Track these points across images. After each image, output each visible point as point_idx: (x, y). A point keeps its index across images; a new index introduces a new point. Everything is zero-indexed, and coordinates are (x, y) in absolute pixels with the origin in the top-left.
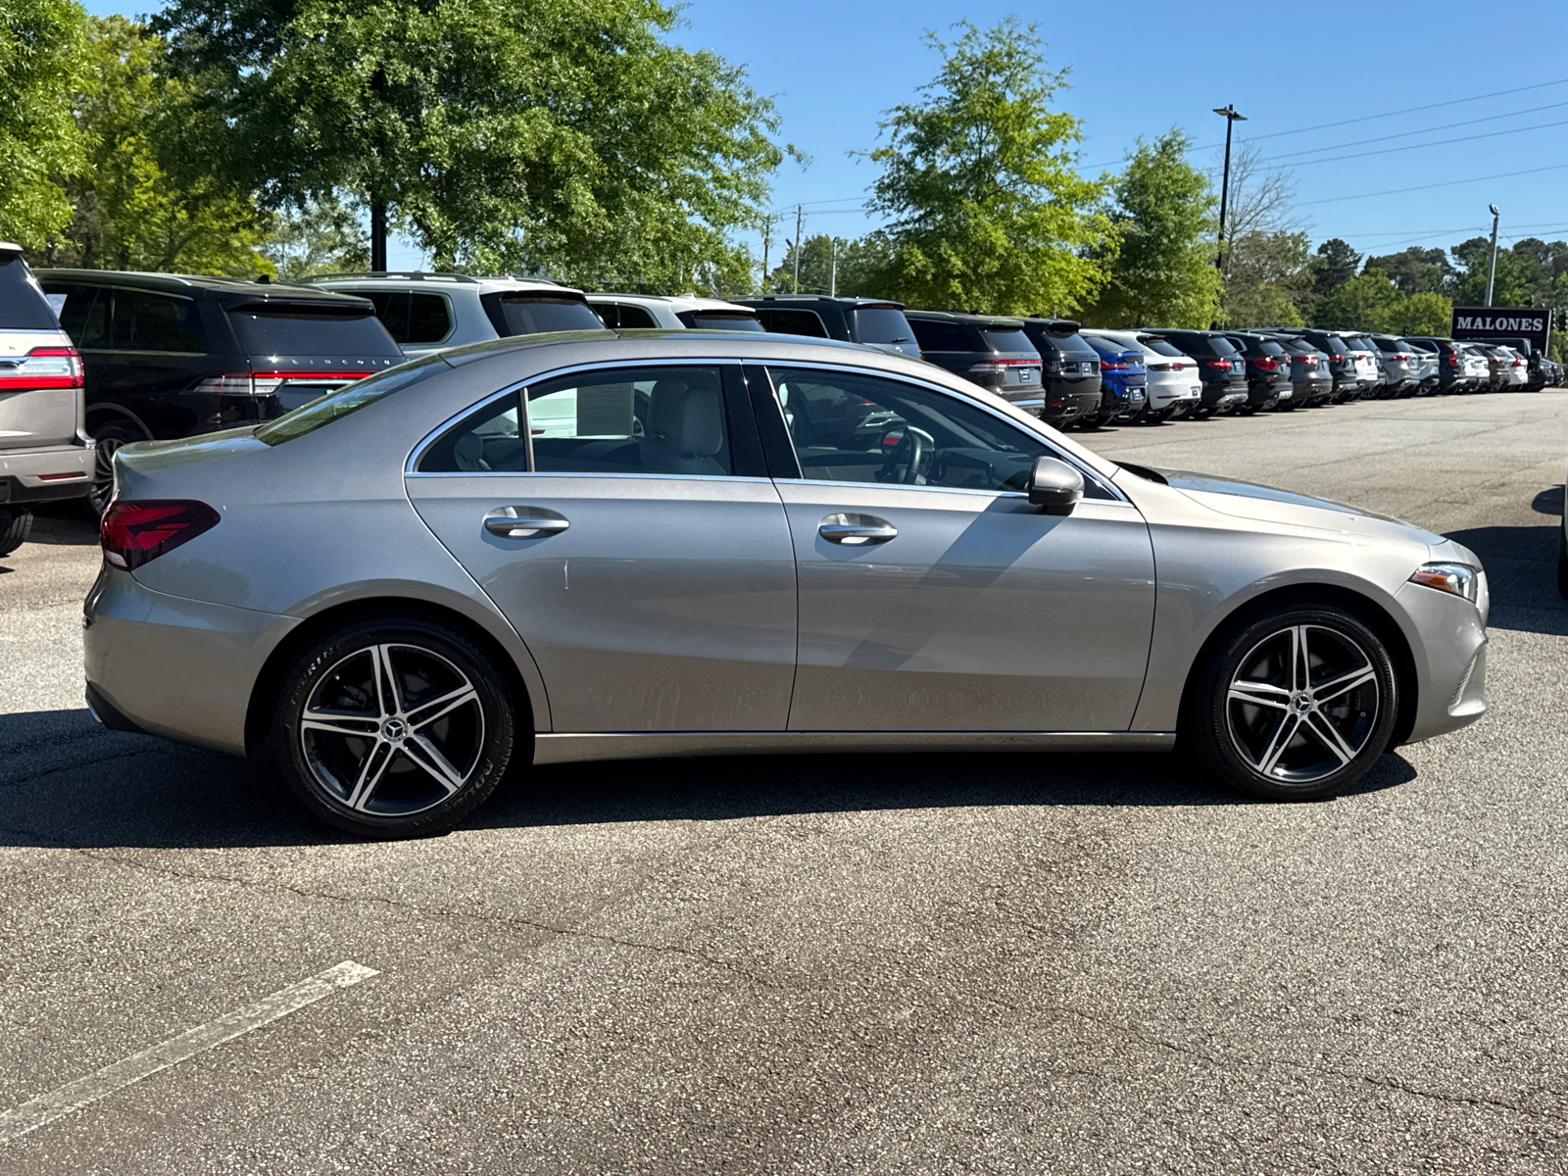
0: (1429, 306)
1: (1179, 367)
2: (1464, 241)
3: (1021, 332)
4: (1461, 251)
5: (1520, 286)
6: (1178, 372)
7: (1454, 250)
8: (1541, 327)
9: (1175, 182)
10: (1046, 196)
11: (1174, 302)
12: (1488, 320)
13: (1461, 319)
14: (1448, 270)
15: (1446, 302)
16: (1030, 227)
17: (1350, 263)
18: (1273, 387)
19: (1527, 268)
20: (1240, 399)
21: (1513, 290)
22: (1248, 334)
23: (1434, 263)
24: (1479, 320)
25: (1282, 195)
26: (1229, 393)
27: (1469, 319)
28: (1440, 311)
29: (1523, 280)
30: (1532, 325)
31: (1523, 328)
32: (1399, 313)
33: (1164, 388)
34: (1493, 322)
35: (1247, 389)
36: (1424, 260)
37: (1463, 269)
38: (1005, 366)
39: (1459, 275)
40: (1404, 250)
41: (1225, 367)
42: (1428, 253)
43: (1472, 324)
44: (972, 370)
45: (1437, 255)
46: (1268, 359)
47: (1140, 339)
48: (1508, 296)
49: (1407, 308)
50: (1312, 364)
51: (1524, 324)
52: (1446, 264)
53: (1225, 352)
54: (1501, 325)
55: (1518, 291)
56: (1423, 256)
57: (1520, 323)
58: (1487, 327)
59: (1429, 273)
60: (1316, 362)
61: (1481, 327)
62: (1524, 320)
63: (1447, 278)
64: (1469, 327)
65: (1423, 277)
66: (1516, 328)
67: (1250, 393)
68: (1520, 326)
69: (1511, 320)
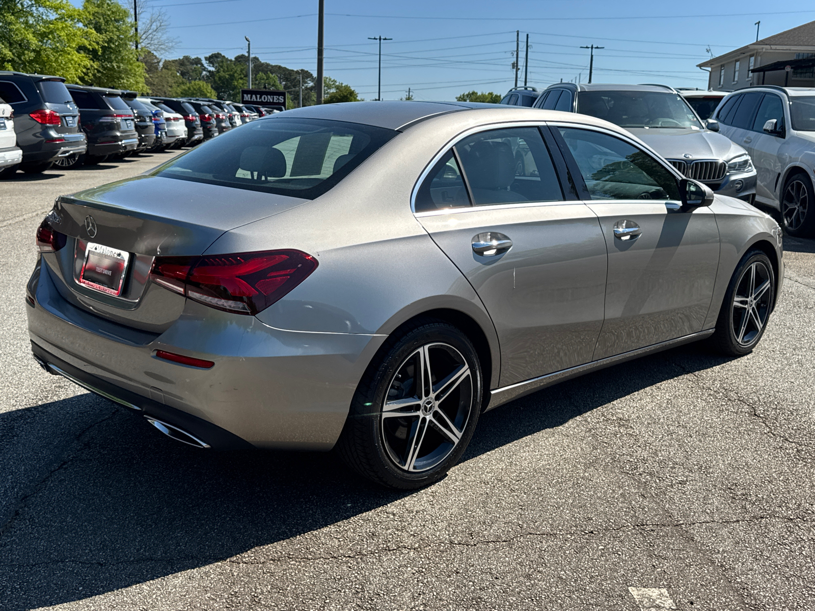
0: (200, 87)
1: (176, 119)
2: (210, 54)
3: (119, 97)
4: (212, 59)
5: (241, 78)
6: (177, 122)
7: (206, 59)
8: (283, 101)
9: (113, 13)
10: (53, 16)
11: (122, 81)
12: (258, 96)
13: (245, 95)
14: (205, 69)
15: (207, 85)
16: (49, 33)
17: (155, 63)
18: (211, 131)
19: (243, 70)
20: (200, 137)
21: (238, 80)
22: (192, 101)
23: (197, 65)
24: (254, 96)
25: (162, 24)
26: (197, 134)
27: (249, 96)
28: (205, 90)
29: (242, 76)
30: (278, 99)
31: (275, 101)
32: (184, 90)
33: (171, 131)
34: (260, 98)
35: (202, 132)
36: (192, 64)
37: (212, 69)
38: (120, 118)
39: (210, 72)
40: (181, 58)
41: (193, 120)
42: (193, 59)
43: (251, 98)
44: (101, 121)
45: (198, 61)
46: (207, 116)
47: (152, 102)
48: (236, 83)
49: (189, 88)
50: (222, 118)
51: (275, 99)
52: (202, 65)
53: (191, 112)
54: (265, 99)
55: (241, 81)
56: (191, 61)
57: (273, 98)
58: (258, 100)
59: (195, 70)
60: (224, 117)
61: (255, 100)
62: (275, 97)
63: (204, 73)
64: (249, 100)
65: (193, 72)
66: (271, 101)
67: (204, 134)
68: (273, 100)
69: (269, 97)
